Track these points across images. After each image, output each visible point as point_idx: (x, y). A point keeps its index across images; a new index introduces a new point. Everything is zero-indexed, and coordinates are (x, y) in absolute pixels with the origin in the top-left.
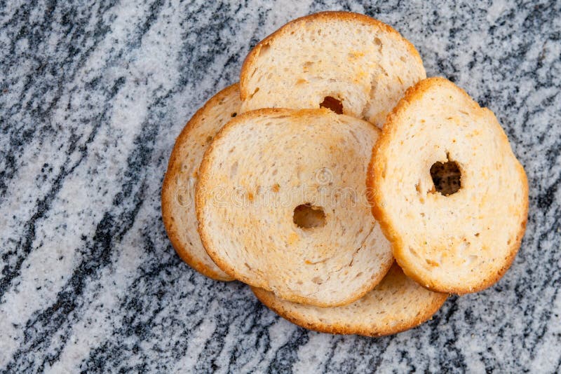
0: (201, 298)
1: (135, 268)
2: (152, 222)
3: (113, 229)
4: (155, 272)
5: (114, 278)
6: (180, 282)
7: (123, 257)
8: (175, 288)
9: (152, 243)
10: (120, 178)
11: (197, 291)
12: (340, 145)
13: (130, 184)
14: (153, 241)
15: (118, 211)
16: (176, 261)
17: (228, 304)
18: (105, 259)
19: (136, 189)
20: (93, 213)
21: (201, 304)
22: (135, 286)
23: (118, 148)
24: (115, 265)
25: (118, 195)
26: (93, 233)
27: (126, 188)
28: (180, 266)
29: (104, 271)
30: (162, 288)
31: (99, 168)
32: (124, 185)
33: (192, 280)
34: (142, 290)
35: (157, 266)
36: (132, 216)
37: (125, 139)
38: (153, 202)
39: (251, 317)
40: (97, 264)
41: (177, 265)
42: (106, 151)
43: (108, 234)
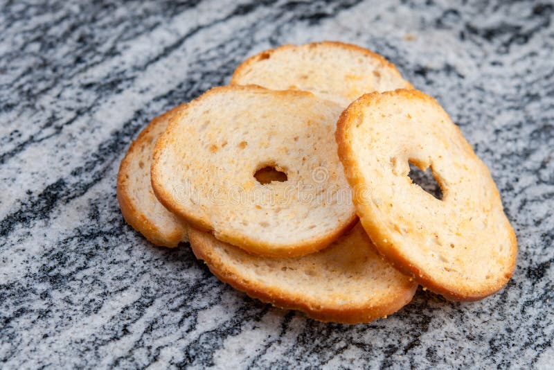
0: (132, 269)
1: (72, 228)
2: (105, 197)
3: (63, 192)
4: (92, 236)
5: (46, 231)
6: (115, 250)
7: (64, 216)
8: (108, 254)
9: (98, 212)
10: (85, 156)
11: (131, 262)
12: (318, 120)
13: (95, 163)
14: (100, 211)
15: (74, 180)
16: (118, 232)
17: (161, 280)
18: (44, 214)
19: (99, 168)
20: (48, 176)
21: (130, 274)
22: (67, 242)
23: (93, 135)
24: (52, 221)
25: (80, 169)
26: (41, 191)
27: (89, 165)
28: (120, 237)
29: (39, 223)
30: (94, 251)
31: (68, 144)
32: (87, 163)
33: (129, 251)
34: (73, 248)
35: (96, 232)
36: (86, 188)
37: (103, 130)
38: (111, 181)
39: (183, 297)
40: (34, 216)
41: (117, 236)
42: (80, 133)
43: (56, 195)
